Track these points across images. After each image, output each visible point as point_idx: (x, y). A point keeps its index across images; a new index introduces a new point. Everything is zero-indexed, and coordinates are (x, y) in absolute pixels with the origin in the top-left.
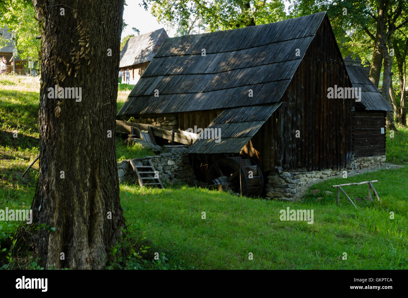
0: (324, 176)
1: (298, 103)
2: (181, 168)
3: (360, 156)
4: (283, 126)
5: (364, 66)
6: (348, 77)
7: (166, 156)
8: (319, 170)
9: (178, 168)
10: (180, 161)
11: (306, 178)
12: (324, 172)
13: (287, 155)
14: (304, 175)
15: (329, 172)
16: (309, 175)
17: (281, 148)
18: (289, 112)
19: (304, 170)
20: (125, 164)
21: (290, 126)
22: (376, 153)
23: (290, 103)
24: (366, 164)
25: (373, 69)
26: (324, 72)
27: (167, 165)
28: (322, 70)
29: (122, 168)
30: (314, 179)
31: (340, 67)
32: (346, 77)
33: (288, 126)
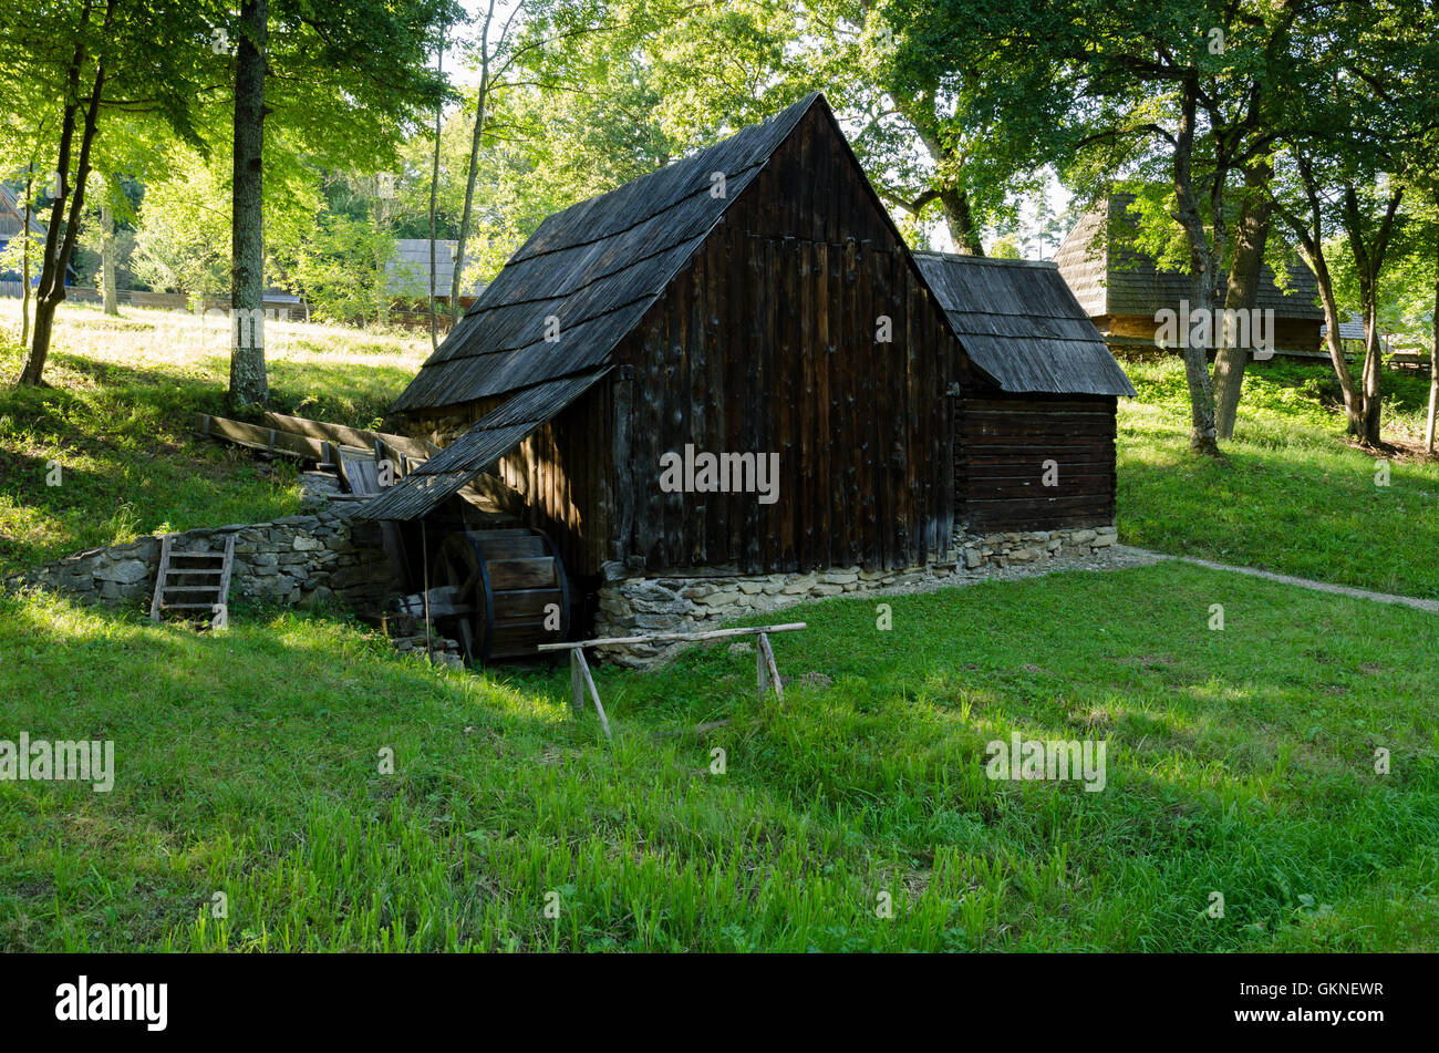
0: (824, 589)
1: (693, 367)
2: (346, 560)
3: (995, 530)
4: (627, 437)
5: (1285, 293)
6: (930, 292)
7: (289, 526)
8: (802, 571)
9: (336, 560)
10: (342, 539)
11: (735, 595)
12: (826, 578)
13: (642, 527)
14: (732, 588)
15: (849, 577)
16: (749, 586)
17: (620, 504)
18: (649, 397)
19: (725, 573)
20: (147, 546)
21: (654, 439)
22: (1070, 519)
23: (655, 370)
24: (1022, 554)
25: (1233, 292)
26: (815, 274)
27: (292, 549)
28: (805, 269)
29: (138, 558)
30: (780, 599)
31: (892, 261)
32: (920, 293)
33: (648, 441)
